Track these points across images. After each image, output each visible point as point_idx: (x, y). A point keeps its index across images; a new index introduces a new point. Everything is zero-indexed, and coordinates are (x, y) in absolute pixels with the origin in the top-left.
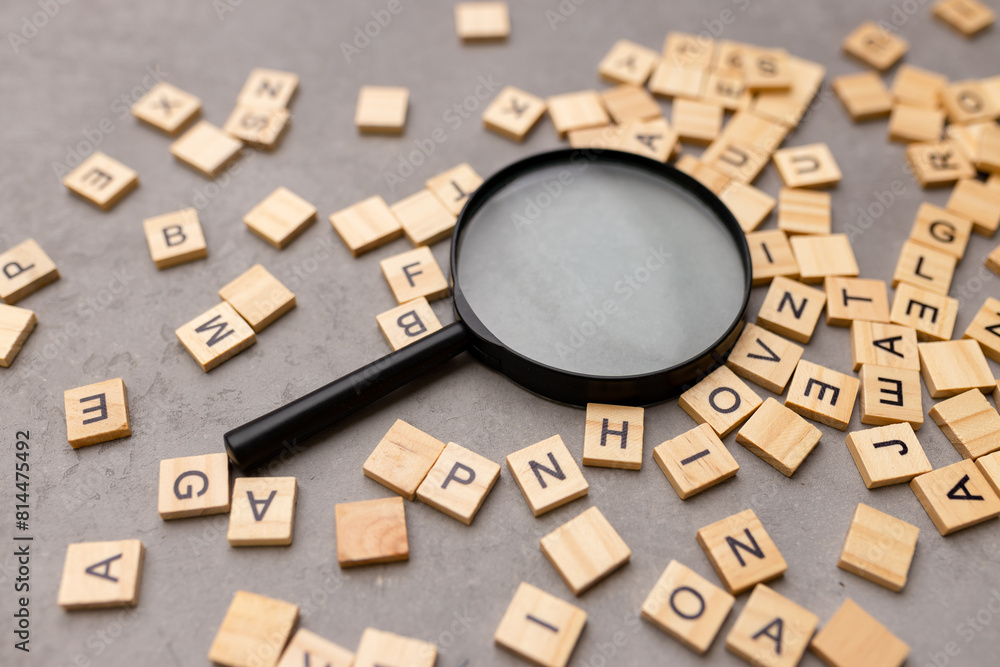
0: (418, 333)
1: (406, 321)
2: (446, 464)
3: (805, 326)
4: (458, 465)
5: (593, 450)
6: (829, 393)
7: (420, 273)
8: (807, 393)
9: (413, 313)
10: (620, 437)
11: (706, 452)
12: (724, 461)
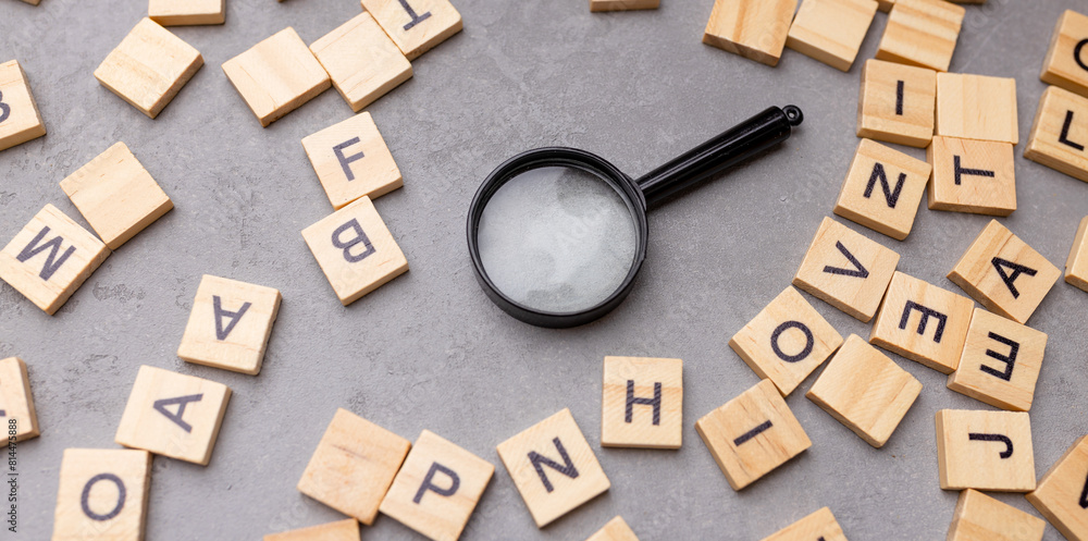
0: (363, 256)
1: (345, 237)
2: (418, 466)
3: (900, 218)
4: (436, 467)
5: (616, 431)
6: (933, 323)
7: (360, 155)
8: (902, 325)
9: (354, 223)
10: (650, 408)
11: (768, 424)
12: (790, 435)
